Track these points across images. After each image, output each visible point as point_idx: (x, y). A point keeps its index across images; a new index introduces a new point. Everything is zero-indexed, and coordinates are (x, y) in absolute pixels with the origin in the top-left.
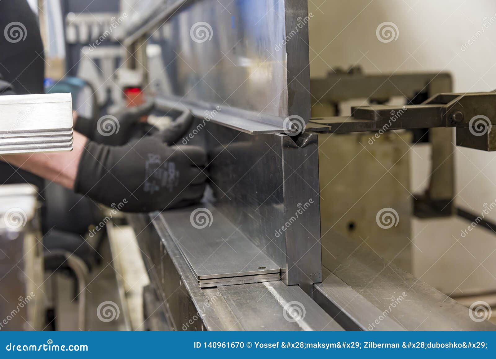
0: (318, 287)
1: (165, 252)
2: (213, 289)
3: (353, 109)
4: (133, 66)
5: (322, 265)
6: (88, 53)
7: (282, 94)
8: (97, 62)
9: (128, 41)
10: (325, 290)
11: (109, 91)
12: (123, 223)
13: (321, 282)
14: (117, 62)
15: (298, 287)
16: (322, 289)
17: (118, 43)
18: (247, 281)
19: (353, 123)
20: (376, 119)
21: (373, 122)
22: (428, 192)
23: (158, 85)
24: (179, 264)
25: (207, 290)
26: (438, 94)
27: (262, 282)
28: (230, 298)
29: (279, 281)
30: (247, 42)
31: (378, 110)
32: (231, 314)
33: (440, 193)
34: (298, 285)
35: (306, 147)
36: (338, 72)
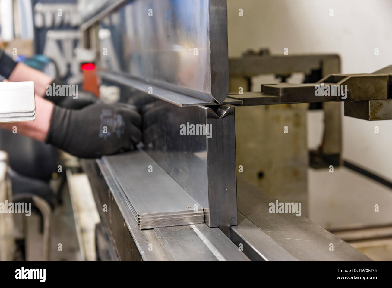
0: (234, 229)
1: (112, 199)
2: (150, 231)
3: (262, 86)
4: (88, 46)
5: (237, 210)
6: (52, 36)
7: (206, 75)
8: (59, 43)
9: (85, 26)
10: (240, 231)
11: (69, 66)
12: (80, 171)
13: (236, 224)
14: (75, 43)
15: (218, 229)
16: (237, 231)
17: (76, 28)
18: (178, 224)
19: (263, 98)
20: (281, 95)
21: (279, 97)
22: (321, 148)
23: (108, 61)
24: (123, 209)
25: (146, 231)
26: (330, 75)
27: (189, 225)
28: (164, 238)
29: (203, 224)
30: (178, 32)
31: (282, 88)
32: (165, 251)
33: (330, 149)
34: (218, 227)
35: (225, 118)
36: (251, 53)
